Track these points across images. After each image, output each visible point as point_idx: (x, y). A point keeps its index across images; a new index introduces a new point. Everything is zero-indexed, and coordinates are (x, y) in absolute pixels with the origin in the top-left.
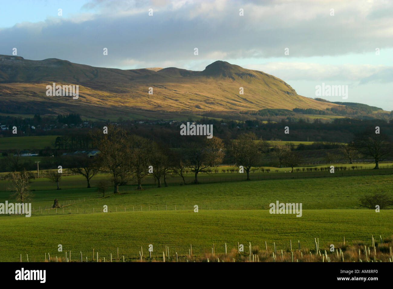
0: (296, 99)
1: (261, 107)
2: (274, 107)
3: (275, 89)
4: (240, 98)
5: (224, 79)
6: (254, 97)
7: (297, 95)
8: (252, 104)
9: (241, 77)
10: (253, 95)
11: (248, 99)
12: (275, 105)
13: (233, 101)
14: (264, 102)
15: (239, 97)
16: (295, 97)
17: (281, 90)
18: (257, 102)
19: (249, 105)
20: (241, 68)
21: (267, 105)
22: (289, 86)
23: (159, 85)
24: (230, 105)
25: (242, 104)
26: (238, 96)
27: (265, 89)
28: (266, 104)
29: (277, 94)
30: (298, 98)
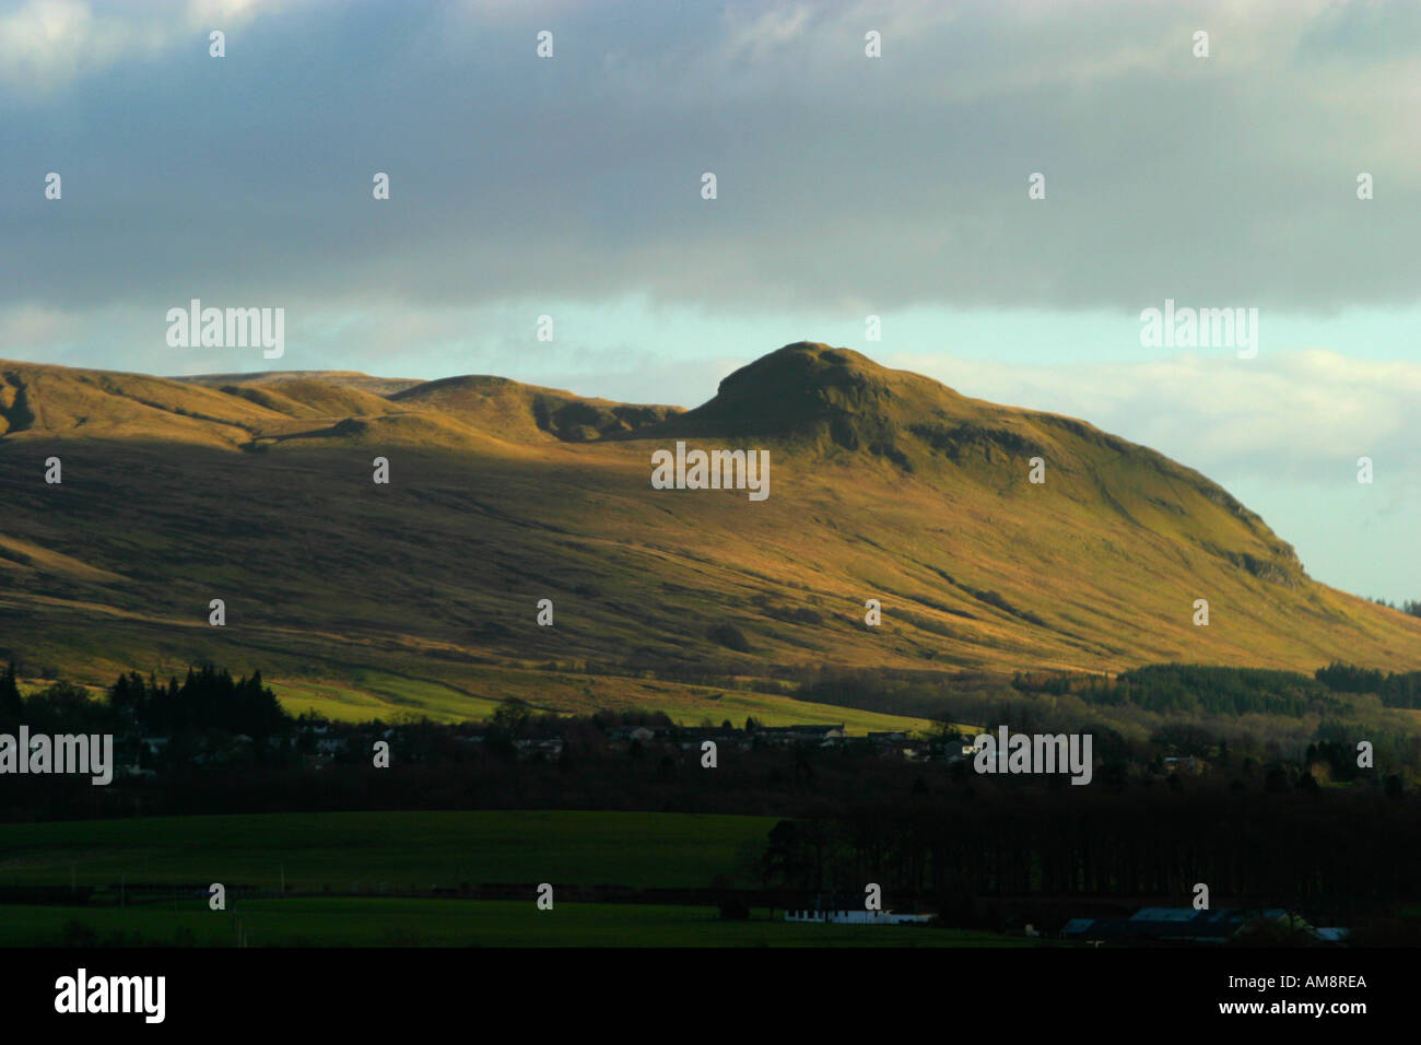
0: (1305, 603)
1: (1098, 648)
2: (1178, 654)
3: (1168, 539)
4: (961, 587)
5: (840, 463)
6: (1044, 585)
7: (1305, 582)
8: (1042, 633)
9: (953, 455)
10: (1034, 570)
11: (1009, 599)
12: (1184, 644)
13: (923, 607)
14: (1109, 616)
15: (951, 581)
16: (1294, 595)
17: (1210, 547)
18: (1064, 617)
19: (1025, 636)
20: (951, 394)
21: (1134, 639)
22: (1253, 522)
23: (448, 492)
24: (915, 633)
25: (984, 629)
26: (943, 574)
27: (1113, 537)
28: (1125, 633)
29: (1187, 574)
30: (1313, 598)
